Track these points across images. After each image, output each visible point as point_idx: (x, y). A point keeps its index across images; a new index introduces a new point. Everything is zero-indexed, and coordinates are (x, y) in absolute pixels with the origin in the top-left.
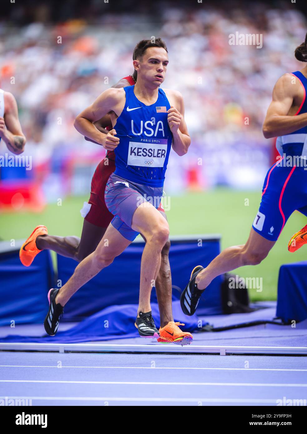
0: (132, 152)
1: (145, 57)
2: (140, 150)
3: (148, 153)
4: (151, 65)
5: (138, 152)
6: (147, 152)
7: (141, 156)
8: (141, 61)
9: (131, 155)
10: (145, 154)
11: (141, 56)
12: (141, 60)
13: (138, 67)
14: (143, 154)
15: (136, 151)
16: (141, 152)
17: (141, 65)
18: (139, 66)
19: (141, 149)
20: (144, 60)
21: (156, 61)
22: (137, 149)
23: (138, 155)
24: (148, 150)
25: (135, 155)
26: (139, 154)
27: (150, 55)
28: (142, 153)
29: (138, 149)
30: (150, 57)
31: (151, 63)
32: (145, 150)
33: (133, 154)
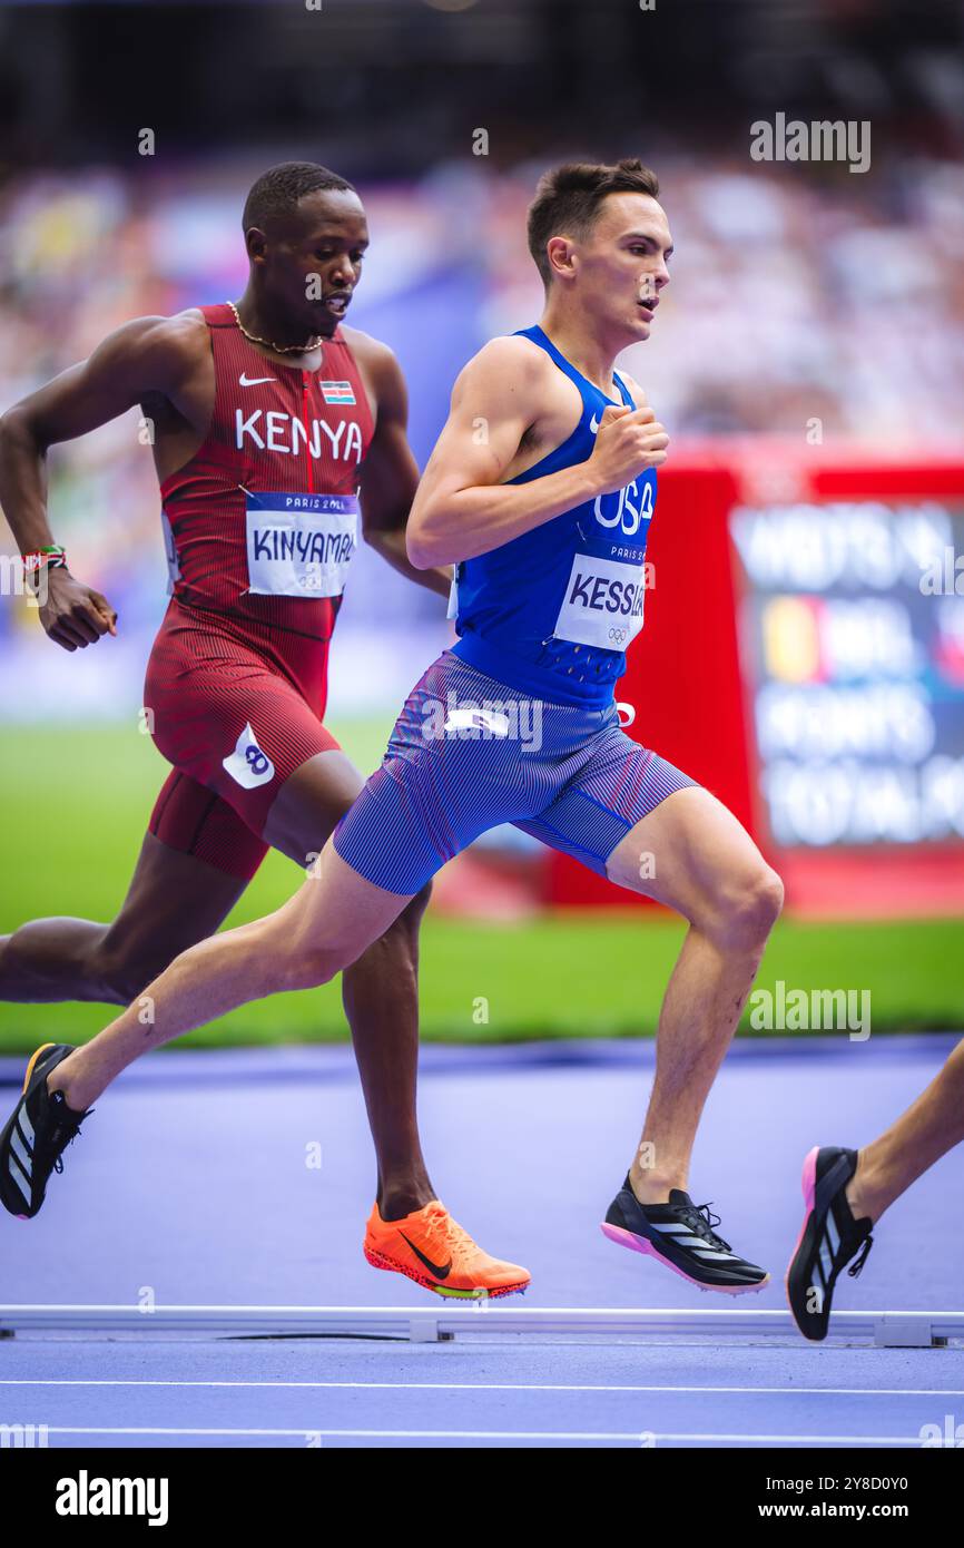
0: (578, 591)
1: (599, 228)
2: (603, 588)
3: (623, 601)
4: (628, 259)
5: (596, 595)
6: (621, 595)
7: (600, 607)
8: (581, 242)
9: (572, 601)
10: (613, 604)
11: (583, 222)
12: (584, 240)
13: (569, 263)
14: (608, 603)
15: (589, 590)
16: (602, 594)
17: (580, 257)
18: (573, 258)
19: (606, 582)
20: (596, 239)
21: (644, 246)
22: (594, 581)
23: (593, 605)
24: (624, 588)
25: (585, 604)
26: (600, 601)
27: (622, 223)
28: (608, 597)
29: (600, 581)
30: (625, 228)
31: (627, 251)
32: (616, 589)
33: (580, 599)
